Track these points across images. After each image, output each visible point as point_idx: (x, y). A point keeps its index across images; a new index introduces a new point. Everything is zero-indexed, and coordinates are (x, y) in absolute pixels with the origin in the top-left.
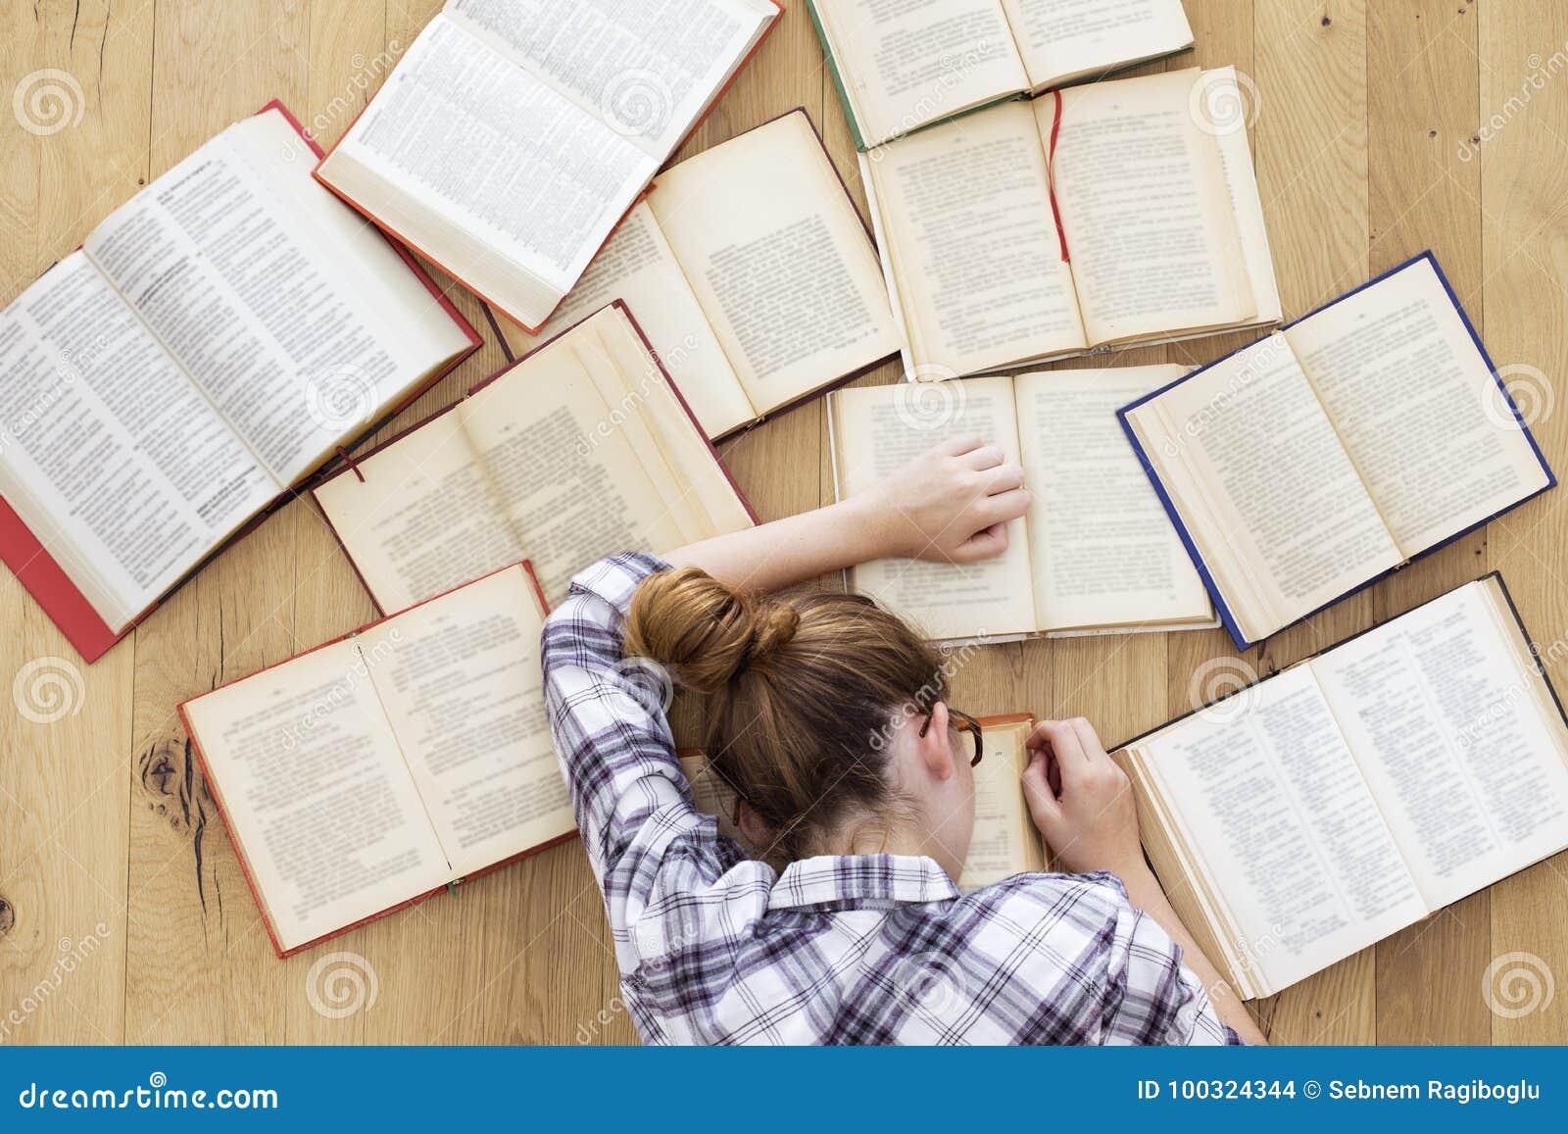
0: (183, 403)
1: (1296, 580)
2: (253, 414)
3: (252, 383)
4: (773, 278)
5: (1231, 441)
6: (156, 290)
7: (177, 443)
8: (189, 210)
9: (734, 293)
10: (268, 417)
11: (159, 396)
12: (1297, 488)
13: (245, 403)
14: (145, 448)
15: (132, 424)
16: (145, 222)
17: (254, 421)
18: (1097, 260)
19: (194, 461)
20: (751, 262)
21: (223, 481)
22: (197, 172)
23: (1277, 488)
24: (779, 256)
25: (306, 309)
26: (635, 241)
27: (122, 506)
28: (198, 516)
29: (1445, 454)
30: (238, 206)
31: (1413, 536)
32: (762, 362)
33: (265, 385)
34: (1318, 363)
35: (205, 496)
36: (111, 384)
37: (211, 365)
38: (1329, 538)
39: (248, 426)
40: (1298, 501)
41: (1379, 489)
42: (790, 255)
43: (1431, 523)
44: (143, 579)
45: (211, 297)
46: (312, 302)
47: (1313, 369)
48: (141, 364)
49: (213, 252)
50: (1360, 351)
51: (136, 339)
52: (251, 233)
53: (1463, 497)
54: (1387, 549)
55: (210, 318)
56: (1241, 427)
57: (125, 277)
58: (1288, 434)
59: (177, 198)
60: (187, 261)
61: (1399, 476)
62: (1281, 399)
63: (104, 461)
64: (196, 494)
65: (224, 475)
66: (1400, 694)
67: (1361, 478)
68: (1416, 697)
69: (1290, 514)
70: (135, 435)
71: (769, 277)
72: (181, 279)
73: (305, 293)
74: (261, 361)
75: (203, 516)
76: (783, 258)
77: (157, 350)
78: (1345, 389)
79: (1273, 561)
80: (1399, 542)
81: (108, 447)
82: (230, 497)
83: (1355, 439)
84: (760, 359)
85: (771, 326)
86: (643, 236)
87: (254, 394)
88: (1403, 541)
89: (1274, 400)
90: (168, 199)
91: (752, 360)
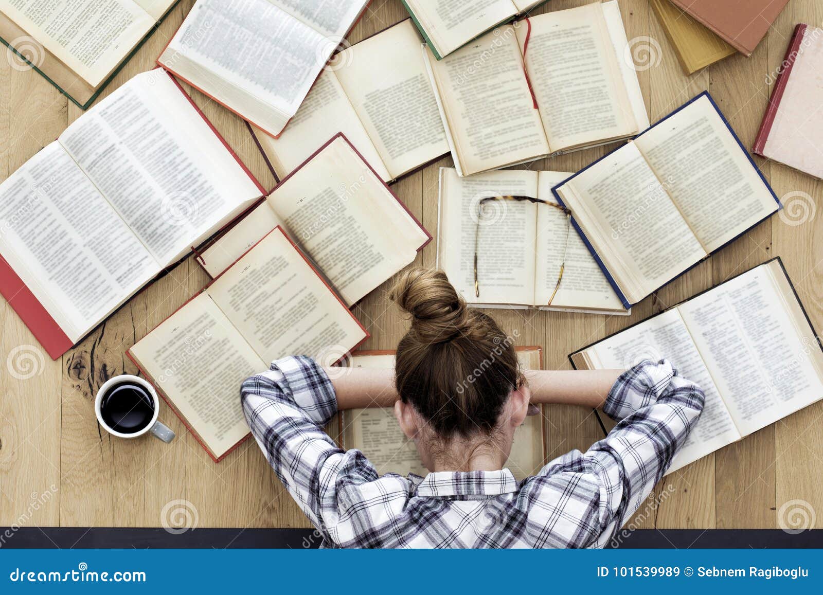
0: (110, 222)
1: (652, 270)
2: (148, 227)
3: (148, 210)
4: (399, 107)
5: (611, 201)
6: (98, 162)
7: (106, 244)
8: (116, 119)
9: (379, 115)
10: (157, 229)
11: (97, 218)
12: (648, 222)
13: (145, 221)
14: (89, 246)
15: (82, 233)
16: (92, 126)
17: (149, 231)
18: (553, 107)
19: (115, 253)
20: (387, 99)
21: (130, 264)
22: (120, 99)
23: (638, 224)
24: (401, 96)
25: (177, 172)
26: (326, 89)
27: (77, 276)
28: (117, 282)
29: (723, 197)
30: (142, 117)
31: (711, 241)
32: (394, 150)
33: (156, 212)
34: (654, 155)
35: (119, 273)
36: (72, 212)
37: (126, 202)
38: (667, 247)
39: (146, 234)
40: (649, 229)
41: (691, 219)
42: (408, 95)
43: (720, 233)
44: (87, 315)
45: (128, 164)
46: (180, 168)
47: (651, 159)
48: (88, 201)
49: (128, 142)
50: (674, 147)
51: (86, 188)
52: (148, 132)
53: (735, 218)
54: (697, 250)
55: (127, 176)
56: (616, 193)
57: (81, 155)
58: (640, 195)
59: (109, 113)
60: (114, 147)
61: (701, 210)
62: (636, 177)
63: (68, 252)
64: (115, 271)
65: (131, 261)
66: (724, 324)
67: (681, 214)
68: (733, 325)
69: (645, 236)
70: (84, 239)
71: (397, 107)
72: (112, 155)
73: (176, 164)
74: (154, 199)
75: (119, 282)
76: (403, 97)
77: (96, 194)
78: (668, 168)
79: (639, 262)
80: (704, 245)
81: (69, 245)
82: (134, 273)
83: (676, 194)
84: (393, 149)
85: (399, 132)
86: (330, 86)
87: (149, 217)
88: (706, 245)
89: (632, 177)
90: (105, 114)
91: (389, 150)
